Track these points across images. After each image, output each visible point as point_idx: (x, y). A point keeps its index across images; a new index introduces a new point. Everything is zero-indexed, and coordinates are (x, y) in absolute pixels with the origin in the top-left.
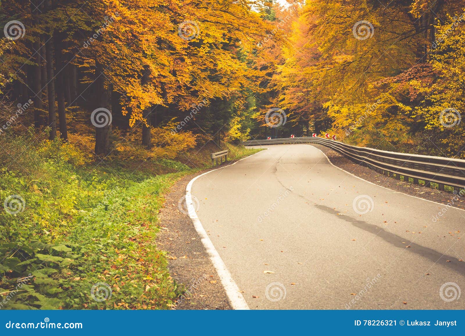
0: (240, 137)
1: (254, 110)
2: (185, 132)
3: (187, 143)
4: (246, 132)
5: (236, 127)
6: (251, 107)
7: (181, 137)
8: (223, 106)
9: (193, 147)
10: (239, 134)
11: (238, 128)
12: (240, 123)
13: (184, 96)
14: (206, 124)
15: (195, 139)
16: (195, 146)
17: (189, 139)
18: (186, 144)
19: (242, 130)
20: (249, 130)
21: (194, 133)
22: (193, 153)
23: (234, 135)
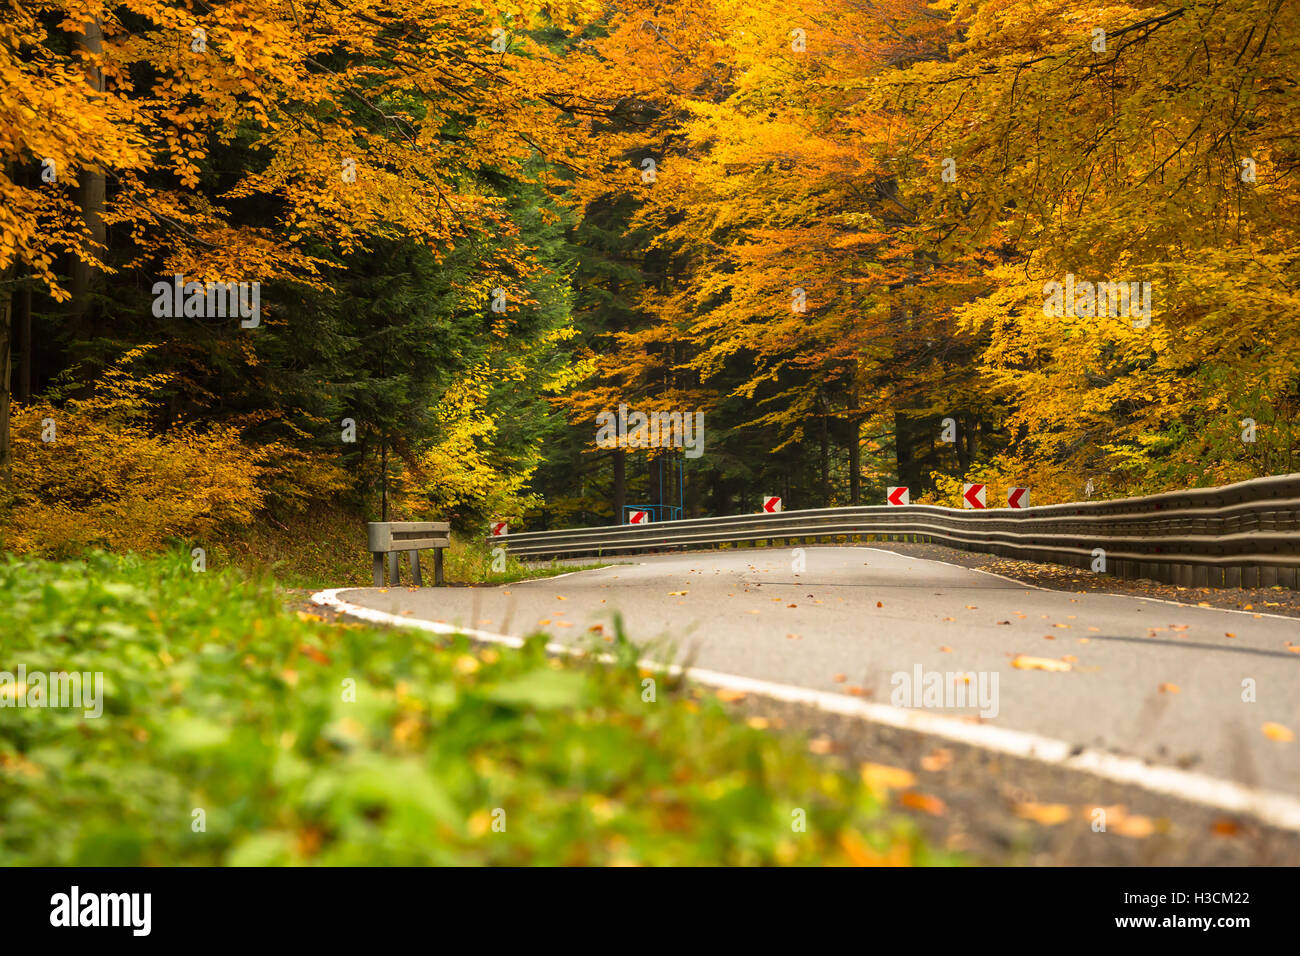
0: (487, 488)
1: (564, 345)
2: (201, 429)
3: (215, 489)
4: (519, 468)
5: (464, 431)
6: (548, 325)
7: (177, 454)
8: (404, 298)
9: (246, 516)
10: (483, 474)
11: (477, 439)
12: (489, 407)
13: (191, 228)
14: (318, 393)
15: (256, 471)
16: (254, 511)
17: (225, 470)
18: (205, 492)
19: (501, 452)
20: (534, 458)
21: (253, 436)
22: (244, 550)
23: (458, 477)
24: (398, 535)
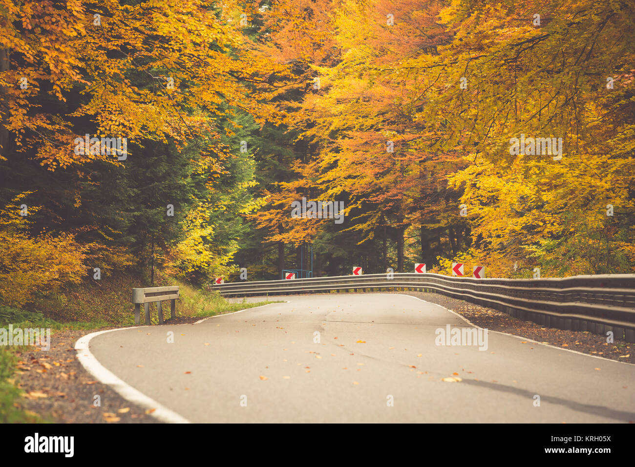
0: (208, 263)
1: (251, 190)
2: (55, 235)
3: (61, 266)
4: (226, 252)
5: (197, 234)
6: (241, 180)
7: (41, 248)
8: (163, 168)
9: (77, 280)
10: (207, 255)
11: (204, 238)
12: (210, 223)
13: (53, 132)
14: (117, 217)
15: (84, 257)
16: (82, 277)
17: (67, 256)
18: (56, 268)
19: (216, 244)
20: (234, 247)
21: (81, 239)
22: (76, 297)
23: (193, 258)
24: (147, 295)
